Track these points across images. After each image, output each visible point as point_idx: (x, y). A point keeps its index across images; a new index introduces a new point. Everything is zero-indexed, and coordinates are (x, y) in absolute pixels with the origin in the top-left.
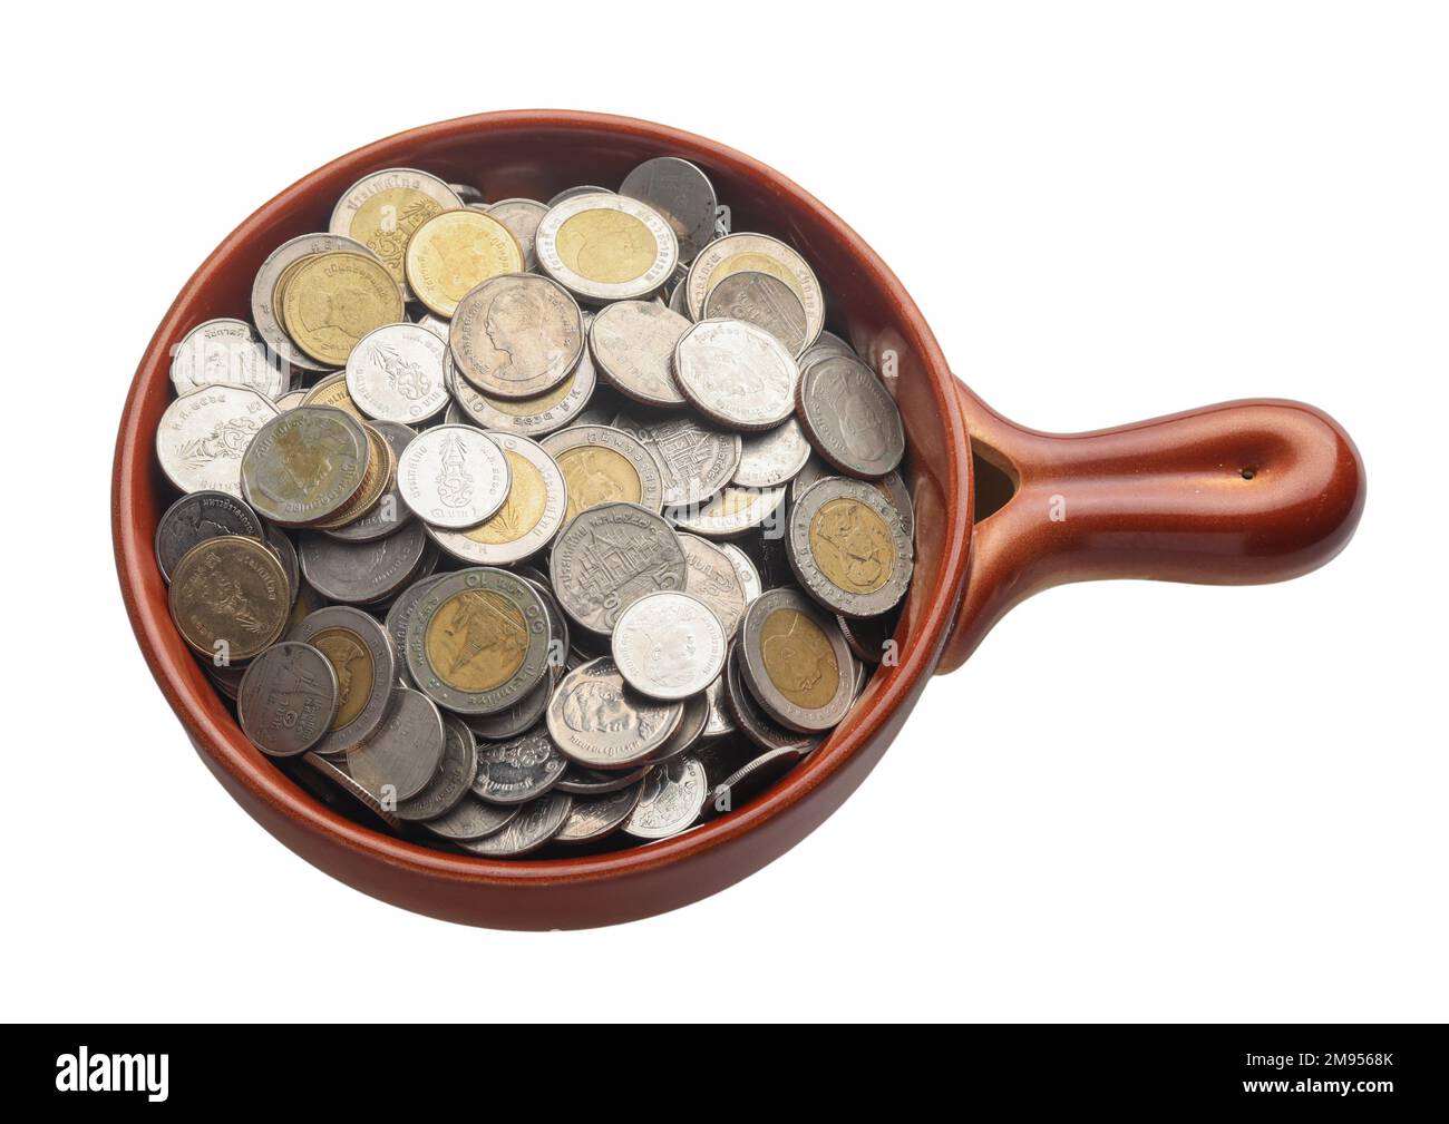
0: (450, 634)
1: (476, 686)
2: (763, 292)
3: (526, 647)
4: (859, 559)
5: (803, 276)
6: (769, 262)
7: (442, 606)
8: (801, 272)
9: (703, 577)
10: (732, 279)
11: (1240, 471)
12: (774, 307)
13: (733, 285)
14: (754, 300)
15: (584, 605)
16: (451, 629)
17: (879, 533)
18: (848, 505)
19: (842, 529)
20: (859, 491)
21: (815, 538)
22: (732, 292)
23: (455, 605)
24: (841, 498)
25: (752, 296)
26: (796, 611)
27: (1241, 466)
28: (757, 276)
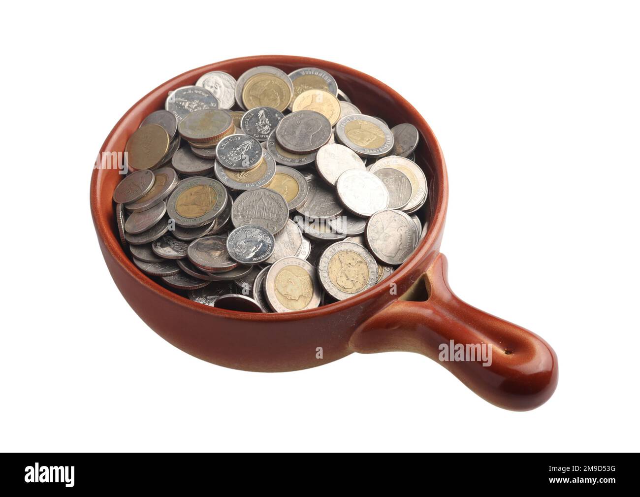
0: (191, 195)
1: (182, 214)
2: (401, 182)
3: (207, 212)
4: (347, 277)
5: (421, 190)
6: (413, 176)
7: (197, 186)
8: (422, 188)
9: (288, 240)
10: (394, 171)
11: (506, 349)
12: (400, 189)
13: (393, 172)
14: (395, 182)
15: (238, 215)
16: (193, 194)
17: (364, 277)
18: (359, 259)
19: (350, 264)
20: (369, 259)
21: (336, 257)
22: (390, 174)
23: (201, 187)
24: (359, 255)
25: (396, 180)
26: (309, 275)
27: (507, 348)
28: (403, 176)
